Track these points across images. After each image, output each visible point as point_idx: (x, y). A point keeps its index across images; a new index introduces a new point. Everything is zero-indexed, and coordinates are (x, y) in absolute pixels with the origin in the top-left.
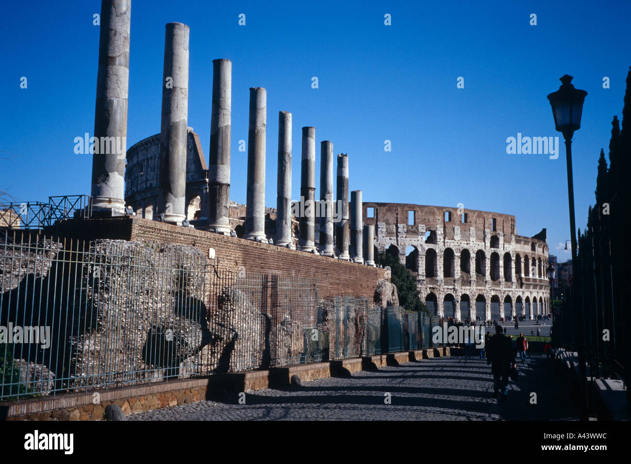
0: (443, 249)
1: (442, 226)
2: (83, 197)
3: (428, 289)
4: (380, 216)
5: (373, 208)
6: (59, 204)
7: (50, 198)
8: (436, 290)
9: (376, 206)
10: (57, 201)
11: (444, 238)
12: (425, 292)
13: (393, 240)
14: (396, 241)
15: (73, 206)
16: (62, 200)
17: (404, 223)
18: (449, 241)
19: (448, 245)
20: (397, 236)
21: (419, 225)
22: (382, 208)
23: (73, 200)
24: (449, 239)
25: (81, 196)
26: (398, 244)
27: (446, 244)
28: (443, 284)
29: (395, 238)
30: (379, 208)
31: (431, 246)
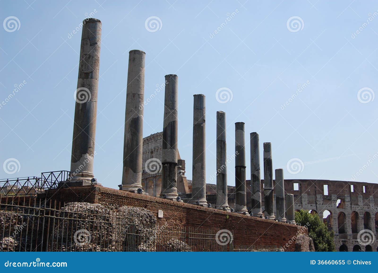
0: (351, 212)
1: (349, 195)
2: (63, 172)
3: (341, 242)
4: (303, 189)
5: (298, 183)
6: (48, 178)
7: (42, 173)
8: (347, 242)
9: (300, 182)
10: (46, 175)
11: (351, 204)
12: (339, 244)
13: (313, 206)
14: (315, 207)
15: (56, 179)
16: (50, 175)
17: (321, 194)
18: (354, 206)
19: (354, 209)
20: (316, 204)
21: (332, 195)
22: (304, 183)
23: (57, 174)
24: (354, 205)
25: (62, 172)
26: (317, 209)
27: (352, 208)
28: (352, 238)
29: (315, 205)
30: (302, 183)
31: (341, 210)
